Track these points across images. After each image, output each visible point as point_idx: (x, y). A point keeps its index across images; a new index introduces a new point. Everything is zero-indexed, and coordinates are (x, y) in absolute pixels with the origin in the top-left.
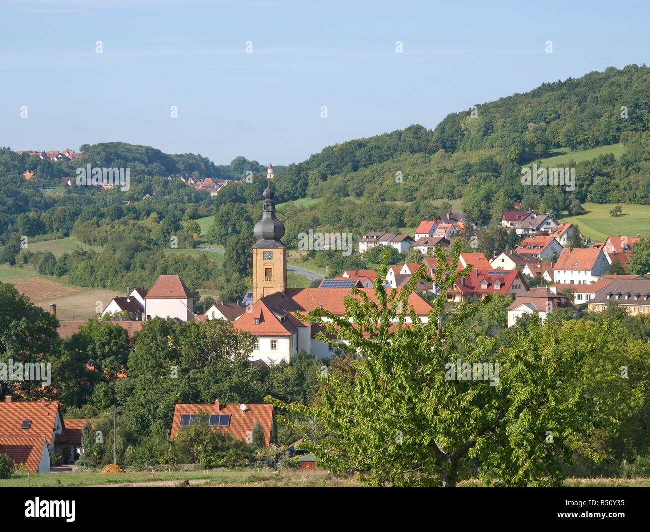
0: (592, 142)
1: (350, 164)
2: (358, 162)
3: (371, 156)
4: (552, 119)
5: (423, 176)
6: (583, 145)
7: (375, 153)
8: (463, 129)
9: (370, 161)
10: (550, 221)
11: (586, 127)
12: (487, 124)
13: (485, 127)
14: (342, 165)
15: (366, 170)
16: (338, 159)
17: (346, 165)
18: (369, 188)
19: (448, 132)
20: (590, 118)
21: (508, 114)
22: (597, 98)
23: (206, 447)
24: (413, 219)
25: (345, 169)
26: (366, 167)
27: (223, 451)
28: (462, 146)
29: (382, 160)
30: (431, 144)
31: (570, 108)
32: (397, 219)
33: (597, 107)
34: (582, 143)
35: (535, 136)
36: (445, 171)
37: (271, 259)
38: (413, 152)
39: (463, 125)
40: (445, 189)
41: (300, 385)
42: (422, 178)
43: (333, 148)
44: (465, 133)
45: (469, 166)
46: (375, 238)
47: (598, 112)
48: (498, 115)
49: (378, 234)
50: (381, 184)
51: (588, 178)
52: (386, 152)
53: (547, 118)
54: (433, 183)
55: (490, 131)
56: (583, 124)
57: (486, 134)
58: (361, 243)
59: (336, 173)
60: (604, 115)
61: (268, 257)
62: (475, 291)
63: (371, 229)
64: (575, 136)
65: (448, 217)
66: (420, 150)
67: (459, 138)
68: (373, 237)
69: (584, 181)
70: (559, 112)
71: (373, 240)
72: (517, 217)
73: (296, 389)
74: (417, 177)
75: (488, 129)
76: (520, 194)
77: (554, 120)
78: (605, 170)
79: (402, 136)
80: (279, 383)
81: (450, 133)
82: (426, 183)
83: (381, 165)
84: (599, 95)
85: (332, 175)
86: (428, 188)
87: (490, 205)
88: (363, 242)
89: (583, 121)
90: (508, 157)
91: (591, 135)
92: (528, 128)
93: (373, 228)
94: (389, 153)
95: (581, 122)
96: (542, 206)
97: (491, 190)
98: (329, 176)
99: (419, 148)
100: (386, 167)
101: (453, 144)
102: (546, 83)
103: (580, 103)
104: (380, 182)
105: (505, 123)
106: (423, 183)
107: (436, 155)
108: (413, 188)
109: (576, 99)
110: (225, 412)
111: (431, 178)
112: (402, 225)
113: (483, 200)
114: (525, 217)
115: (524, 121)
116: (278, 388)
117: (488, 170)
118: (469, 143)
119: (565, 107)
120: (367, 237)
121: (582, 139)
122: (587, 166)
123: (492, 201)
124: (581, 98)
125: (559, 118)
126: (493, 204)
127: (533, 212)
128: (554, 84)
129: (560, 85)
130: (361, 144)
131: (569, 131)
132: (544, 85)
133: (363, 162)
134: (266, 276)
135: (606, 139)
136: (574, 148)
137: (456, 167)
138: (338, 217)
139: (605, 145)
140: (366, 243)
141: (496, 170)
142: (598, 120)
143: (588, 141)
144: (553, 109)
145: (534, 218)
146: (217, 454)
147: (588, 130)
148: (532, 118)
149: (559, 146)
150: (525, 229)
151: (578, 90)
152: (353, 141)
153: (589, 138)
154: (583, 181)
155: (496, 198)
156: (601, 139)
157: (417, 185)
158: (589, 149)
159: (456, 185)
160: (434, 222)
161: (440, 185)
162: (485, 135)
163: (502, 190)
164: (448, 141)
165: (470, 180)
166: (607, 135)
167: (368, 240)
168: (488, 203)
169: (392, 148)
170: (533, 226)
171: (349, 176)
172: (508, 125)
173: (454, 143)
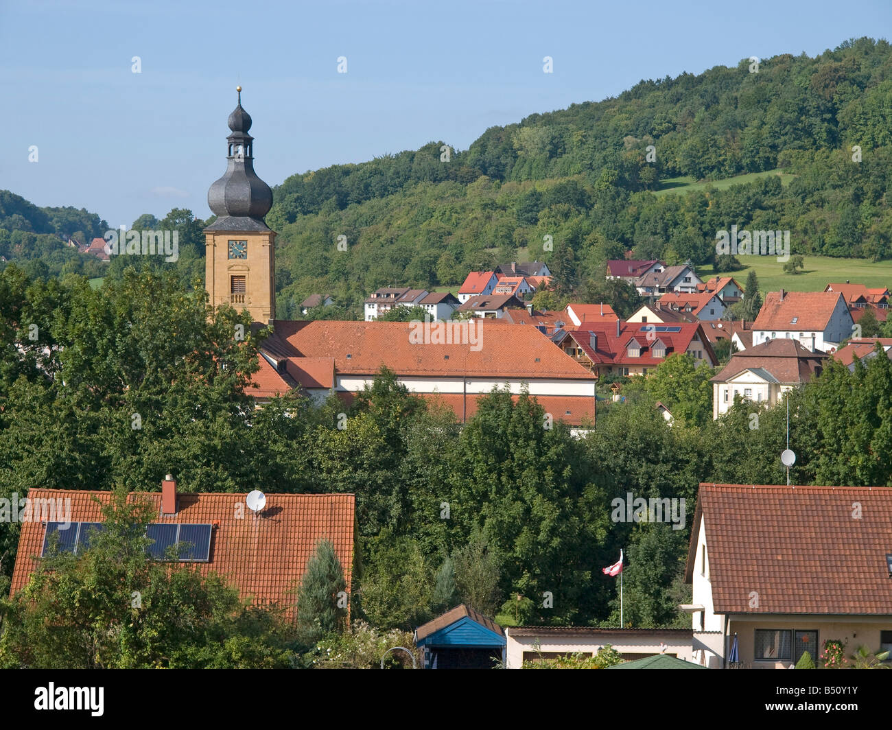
0: (730, 167)
1: (334, 197)
2: (347, 194)
3: (367, 186)
4: (662, 131)
5: (456, 212)
6: (715, 170)
7: (374, 181)
8: (516, 146)
9: (366, 194)
10: (690, 275)
11: (721, 141)
12: (554, 138)
13: (551, 143)
14: (319, 199)
15: (359, 207)
16: (315, 189)
17: (327, 199)
18: (366, 231)
19: (492, 152)
20: (728, 127)
21: (589, 123)
22: (736, 98)
23: (138, 627)
24: (452, 272)
25: (325, 206)
26: (359, 202)
27: (200, 642)
28: (514, 174)
29: (384, 192)
30: (464, 169)
31: (692, 115)
32: (425, 272)
33: (737, 112)
34: (713, 168)
35: (640, 154)
36: (493, 205)
37: (243, 256)
38: (436, 180)
39: (515, 141)
40: (497, 230)
41: (390, 465)
42: (456, 215)
43: (302, 177)
44: (519, 153)
45: (536, 196)
46: (393, 296)
47: (739, 119)
48: (571, 126)
49: (396, 290)
50: (388, 225)
51: (743, 212)
52: (392, 179)
53: (654, 129)
54: (475, 223)
55: (559, 150)
56: (716, 137)
57: (553, 154)
58: (367, 306)
59: (311, 212)
60: (749, 124)
61: (237, 252)
62: (616, 360)
63: (384, 283)
64: (702, 156)
65: (513, 268)
66: (447, 178)
67: (509, 161)
68: (388, 295)
69: (736, 216)
70: (675, 120)
71: (389, 300)
72: (630, 269)
73: (380, 475)
74: (448, 213)
75: (556, 147)
76: (628, 236)
77: (667, 131)
78: (768, 201)
79: (415, 159)
80: (332, 459)
81: (496, 152)
82: (463, 223)
83: (384, 201)
84: (738, 94)
85: (305, 214)
86: (468, 230)
87: (579, 253)
88: (371, 303)
89: (715, 133)
90: (596, 186)
91: (729, 154)
92: (624, 143)
93: (386, 282)
94: (397, 181)
95: (713, 135)
96: (670, 254)
97: (581, 228)
98: (300, 216)
99: (445, 175)
100: (394, 202)
101: (499, 171)
102: (646, 79)
103: (707, 108)
104: (385, 222)
105: (584, 136)
106: (458, 224)
107: (475, 184)
108: (442, 231)
109: (701, 100)
110: (194, 516)
111: (471, 216)
112: (434, 281)
113: (567, 245)
114: (644, 269)
115: (618, 134)
116: (329, 471)
117: (568, 200)
118: (526, 168)
119: (684, 111)
120: (378, 295)
121: (714, 161)
122: (739, 192)
123: (582, 248)
124: (708, 99)
125: (674, 129)
126: (583, 252)
127: (658, 262)
128: (658, 81)
129: (669, 84)
130: (346, 171)
131: (693, 148)
132: (642, 82)
133: (353, 196)
134: (232, 291)
135: (753, 163)
136: (700, 176)
137: (510, 201)
138: (322, 267)
139: (751, 171)
140: (376, 305)
141: (582, 201)
142: (740, 131)
143: (723, 165)
144: (664, 114)
145: (660, 271)
146: (176, 654)
147: (724, 147)
148: (630, 128)
149: (674, 173)
150: (647, 287)
151: (702, 87)
152: (334, 167)
153: (725, 160)
154: (734, 217)
155: (588, 242)
156: (745, 162)
157: (448, 227)
158: (724, 178)
159: (515, 226)
160: (491, 273)
161: (488, 226)
162: (551, 157)
163: (598, 229)
164: (491, 165)
165: (540, 214)
166: (754, 156)
167: (379, 300)
168: (576, 250)
169: (401, 173)
170: (660, 284)
171: (332, 215)
172: (591, 140)
173: (501, 168)
